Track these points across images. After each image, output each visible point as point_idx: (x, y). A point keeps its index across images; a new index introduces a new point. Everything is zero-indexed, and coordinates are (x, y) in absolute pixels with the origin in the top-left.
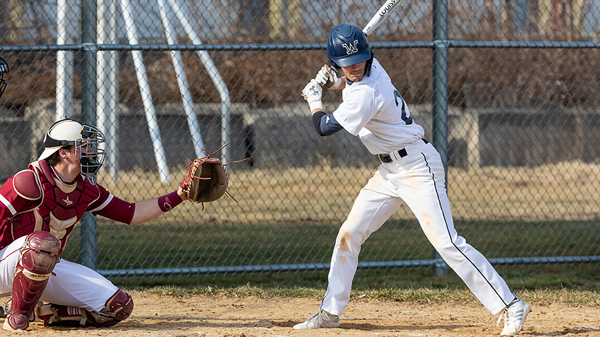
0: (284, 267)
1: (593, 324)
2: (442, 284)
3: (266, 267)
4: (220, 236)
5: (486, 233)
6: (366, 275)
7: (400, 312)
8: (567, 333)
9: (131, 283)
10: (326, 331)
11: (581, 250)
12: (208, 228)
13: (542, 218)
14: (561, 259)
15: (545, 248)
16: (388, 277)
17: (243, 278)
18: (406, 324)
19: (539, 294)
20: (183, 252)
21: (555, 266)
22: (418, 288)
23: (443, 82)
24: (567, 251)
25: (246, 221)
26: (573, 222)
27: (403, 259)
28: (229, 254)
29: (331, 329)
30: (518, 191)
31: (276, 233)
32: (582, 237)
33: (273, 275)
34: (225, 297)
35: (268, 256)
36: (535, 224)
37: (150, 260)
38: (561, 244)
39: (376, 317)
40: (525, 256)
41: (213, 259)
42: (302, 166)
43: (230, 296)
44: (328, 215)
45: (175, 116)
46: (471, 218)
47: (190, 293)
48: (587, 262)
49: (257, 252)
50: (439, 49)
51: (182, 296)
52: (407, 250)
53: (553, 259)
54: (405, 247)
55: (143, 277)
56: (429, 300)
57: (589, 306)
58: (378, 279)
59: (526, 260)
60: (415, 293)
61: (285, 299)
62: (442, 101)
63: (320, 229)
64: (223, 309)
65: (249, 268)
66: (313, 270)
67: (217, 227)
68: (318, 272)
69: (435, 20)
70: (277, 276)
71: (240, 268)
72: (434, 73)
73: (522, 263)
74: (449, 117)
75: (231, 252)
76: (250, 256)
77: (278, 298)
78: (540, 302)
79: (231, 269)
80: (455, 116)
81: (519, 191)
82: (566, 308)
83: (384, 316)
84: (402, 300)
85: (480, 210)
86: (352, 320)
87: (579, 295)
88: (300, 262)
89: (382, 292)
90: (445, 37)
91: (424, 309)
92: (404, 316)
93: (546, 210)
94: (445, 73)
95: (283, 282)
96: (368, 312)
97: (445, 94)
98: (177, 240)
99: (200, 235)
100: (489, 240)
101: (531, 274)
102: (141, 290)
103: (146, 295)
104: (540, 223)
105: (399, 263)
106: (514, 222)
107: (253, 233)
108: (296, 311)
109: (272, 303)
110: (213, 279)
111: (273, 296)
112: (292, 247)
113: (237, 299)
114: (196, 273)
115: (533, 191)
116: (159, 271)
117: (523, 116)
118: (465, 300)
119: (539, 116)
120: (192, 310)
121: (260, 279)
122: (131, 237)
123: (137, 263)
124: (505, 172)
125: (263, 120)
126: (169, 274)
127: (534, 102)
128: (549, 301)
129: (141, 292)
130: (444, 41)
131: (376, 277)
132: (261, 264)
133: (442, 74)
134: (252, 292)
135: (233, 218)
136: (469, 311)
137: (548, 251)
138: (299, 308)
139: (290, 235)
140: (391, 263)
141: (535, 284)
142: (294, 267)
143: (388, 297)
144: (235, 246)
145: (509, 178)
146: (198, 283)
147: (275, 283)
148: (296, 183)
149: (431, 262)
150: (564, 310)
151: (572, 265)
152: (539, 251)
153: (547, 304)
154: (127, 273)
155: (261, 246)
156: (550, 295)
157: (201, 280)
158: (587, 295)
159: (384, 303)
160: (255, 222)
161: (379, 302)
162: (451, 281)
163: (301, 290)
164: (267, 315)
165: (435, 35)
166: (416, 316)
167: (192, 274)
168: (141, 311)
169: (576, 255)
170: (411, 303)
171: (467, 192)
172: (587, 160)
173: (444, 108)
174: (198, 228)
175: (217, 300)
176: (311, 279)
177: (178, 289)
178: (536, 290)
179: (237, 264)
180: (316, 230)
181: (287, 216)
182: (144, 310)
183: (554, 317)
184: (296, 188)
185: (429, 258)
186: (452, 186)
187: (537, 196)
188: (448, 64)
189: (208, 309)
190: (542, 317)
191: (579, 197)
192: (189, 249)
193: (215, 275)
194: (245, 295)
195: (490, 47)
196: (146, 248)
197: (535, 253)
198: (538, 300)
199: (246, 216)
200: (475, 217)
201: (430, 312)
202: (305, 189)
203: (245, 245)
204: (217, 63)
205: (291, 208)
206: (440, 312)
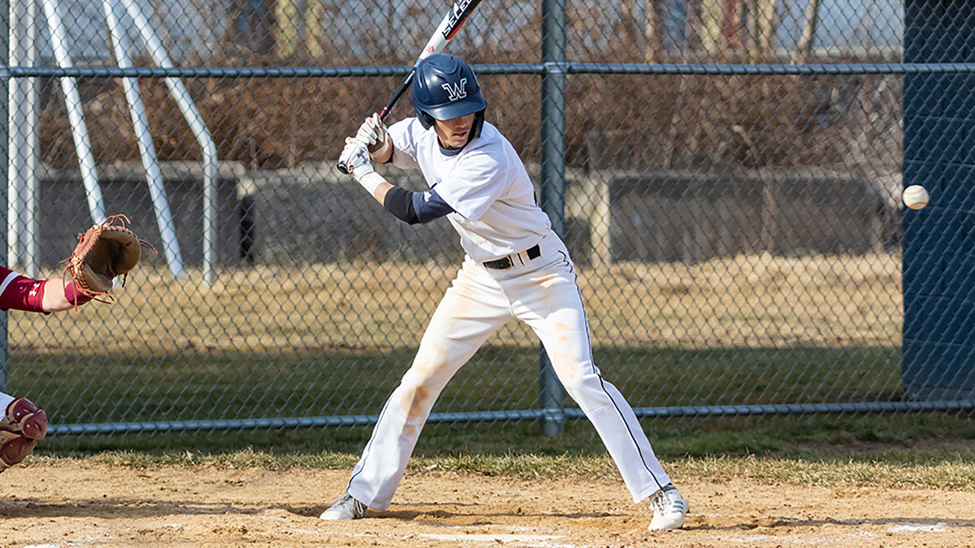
0: (306, 421)
1: (797, 511)
2: (555, 448)
3: (277, 422)
4: (203, 371)
5: (624, 368)
6: (434, 433)
7: (492, 493)
8: (757, 526)
9: (62, 446)
10: (375, 523)
11: (776, 396)
12: (184, 359)
13: (712, 344)
14: (743, 409)
15: (717, 393)
16: (469, 437)
17: (241, 438)
19: (711, 465)
20: (145, 397)
21: (733, 419)
22: (520, 455)
23: (557, 129)
24: (752, 397)
25: (244, 349)
26: (763, 350)
27: (493, 409)
28: (219, 401)
29: (383, 520)
30: (675, 301)
31: (292, 368)
32: (777, 374)
33: (288, 434)
34: (213, 468)
35: (280, 403)
36: (704, 354)
37: (93, 410)
38: (743, 385)
39: (454, 500)
40: (686, 404)
41: (192, 407)
42: (333, 260)
43: (221, 466)
44: (375, 338)
45: (133, 183)
46: (600, 343)
47: (158, 462)
48: (784, 414)
49: (263, 398)
50: (552, 75)
51: (145, 468)
52: (500, 394)
53: (730, 409)
54: (495, 389)
55: (80, 437)
56: (537, 474)
57: (791, 483)
58: (453, 440)
59: (689, 410)
60: (515, 462)
61: (308, 472)
62: (557, 158)
63: (362, 360)
64: (210, 487)
65: (249, 423)
66: (350, 425)
67: (198, 357)
68: (358, 429)
69: (545, 30)
70: (294, 434)
71: (235, 423)
72: (544, 114)
73: (681, 415)
74: (566, 184)
75: (221, 397)
76: (251, 403)
77: (298, 470)
78: (713, 477)
79: (221, 424)
80: (577, 183)
81: (678, 301)
82: (754, 487)
83: (467, 499)
84: (495, 474)
85: (614, 332)
86: (416, 505)
87: (775, 466)
88: (330, 413)
89: (462, 462)
90: (562, 58)
91: (530, 488)
92: (498, 499)
93: (720, 331)
94: (562, 114)
95: (304, 445)
96: (441, 493)
97: (560, 147)
98: (136, 379)
99: (171, 370)
101: (696, 433)
102: (79, 457)
103: (88, 465)
104: (711, 350)
105: (487, 415)
106: (669, 350)
107: (255, 368)
108: (326, 491)
109: (288, 478)
110: (193, 440)
111: (289, 467)
112: (317, 390)
113: (234, 472)
114: (164, 431)
115: (700, 301)
116: (106, 427)
117: (685, 183)
118: (595, 473)
119: (709, 183)
120: (162, 489)
121: (266, 440)
122: (61, 374)
123: (72, 414)
124: (655, 272)
125: (269, 186)
126: (123, 432)
127: (699, 161)
128: (728, 475)
129: (80, 461)
130: (560, 63)
131: (450, 436)
132: (269, 416)
133: (556, 115)
134: (257, 461)
135: (225, 343)
136: (601, 492)
137: (722, 396)
138: (331, 485)
139: (314, 371)
140: (474, 416)
141: (703, 448)
142: (320, 420)
143: (473, 468)
144: (226, 389)
145: (662, 280)
146: (168, 446)
147: (291, 447)
148: (324, 287)
149: (538, 413)
150: (750, 489)
151: (761, 418)
152: (708, 397)
153: (724, 479)
154: (56, 431)
155: (269, 388)
156: (729, 465)
157: (172, 441)
158: (788, 466)
159: (465, 479)
160: (257, 349)
161: (457, 476)
162: (569, 444)
163: (334, 458)
164: (281, 497)
165: (546, 52)
166: (517, 499)
167: (159, 431)
168: (81, 491)
169: (767, 403)
170: (509, 477)
172: (780, 251)
173: (560, 170)
174: (168, 360)
175: (200, 473)
176: (347, 441)
177: (139, 457)
178: (706, 458)
179: (230, 416)
180: (355, 363)
181: (310, 340)
182: (85, 489)
183: (736, 500)
184: (323, 296)
185: (534, 408)
187: (707, 309)
188: (566, 101)
189: (187, 487)
190: (716, 501)
191: (773, 311)
192: (155, 392)
193: (196, 433)
194: (245, 465)
195: (632, 73)
196: (85, 391)
197: (702, 400)
198: (710, 473)
199: (245, 340)
201: (539, 492)
202: (337, 296)
203: (242, 386)
204: (196, 97)
205: (316, 327)
206: (555, 492)
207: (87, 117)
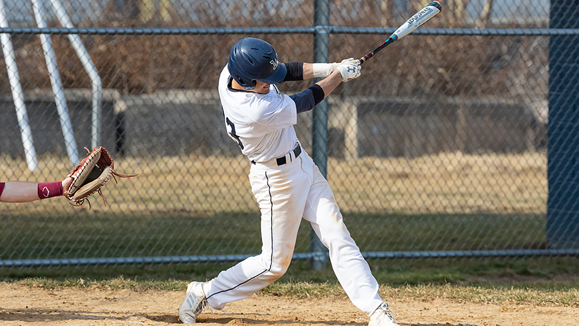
0: (158, 259)
1: (477, 320)
2: (320, 278)
3: (139, 260)
4: (91, 226)
5: (365, 227)
7: (279, 307)
11: (464, 245)
12: (79, 218)
13: (423, 211)
14: (443, 253)
15: (426, 243)
17: (116, 270)
18: (285, 319)
19: (422, 290)
20: (53, 243)
21: (436, 261)
22: (297, 282)
24: (449, 246)
25: (118, 212)
26: (456, 215)
28: (101, 246)
30: (399, 183)
31: (149, 224)
32: (465, 231)
33: (146, 268)
34: (97, 290)
35: (141, 247)
36: (417, 218)
37: (19, 251)
38: (443, 238)
39: (254, 311)
40: (405, 250)
41: (84, 250)
42: (176, 154)
43: (103, 288)
44: (203, 205)
45: (47, 103)
47: (61, 285)
48: (469, 257)
49: (129, 244)
50: (320, 35)
51: (53, 289)
53: (434, 254)
55: (11, 268)
56: (308, 295)
57: (473, 302)
59: (407, 254)
60: (294, 287)
61: (159, 292)
63: (195, 220)
64: (95, 302)
65: (120, 260)
66: (187, 262)
67: (88, 217)
69: (316, 6)
70: (150, 268)
71: (111, 260)
73: (402, 257)
74: (329, 106)
75: (103, 243)
76: (122, 248)
77: (153, 291)
78: (423, 298)
79: (102, 260)
80: (336, 105)
81: (401, 183)
82: (450, 304)
83: (262, 311)
84: (281, 295)
85: (359, 203)
86: (230, 315)
87: (463, 291)
88: (173, 254)
90: (327, 23)
91: (303, 304)
92: (282, 311)
93: (428, 202)
95: (157, 275)
96: (246, 307)
98: (47, 231)
99: (70, 225)
100: (369, 233)
101: (412, 269)
102: (10, 282)
103: (16, 287)
104: (422, 215)
106: (395, 215)
107: (125, 224)
108: (171, 306)
109: (146, 297)
110: (84, 271)
111: (147, 289)
112: (165, 239)
113: (110, 292)
114: (66, 265)
115: (416, 183)
116: (28, 262)
117: (406, 105)
119: (422, 106)
120: (64, 303)
121: (132, 271)
123: (6, 253)
124: (386, 163)
125: (135, 106)
126: (39, 265)
127: (416, 91)
128: (433, 297)
129: (11, 284)
130: (326, 27)
132: (134, 256)
134: (126, 285)
135: (106, 208)
136: (350, 307)
137: (430, 245)
138: (174, 301)
139: (163, 226)
141: (416, 279)
142: (167, 259)
143: (267, 291)
144: (106, 238)
145: (391, 169)
146: (68, 275)
147: (148, 276)
148: (170, 172)
149: (309, 255)
150: (447, 306)
151: (454, 260)
152: (421, 245)
153: (430, 299)
155: (134, 238)
156: (433, 290)
157: (71, 272)
158: (472, 291)
159: (261, 298)
160: (127, 212)
161: (256, 296)
162: (330, 275)
163: (176, 283)
164: (141, 309)
165: (316, 20)
166: (295, 311)
167: (62, 265)
168: (11, 304)
169: (458, 250)
170: (290, 297)
171: (347, 183)
172: (468, 151)
174: (68, 219)
175: (89, 293)
176: (185, 272)
177: (49, 282)
178: (419, 285)
179: (109, 255)
180: (190, 222)
181: (161, 206)
182: (14, 302)
183: (438, 313)
184: (170, 178)
185: (307, 252)
186: (332, 177)
187: (420, 188)
188: (329, 51)
189: (80, 302)
190: (424, 313)
191: (463, 190)
192: (59, 239)
193: (86, 267)
194: (118, 288)
195: (372, 33)
196: (15, 238)
197: (416, 247)
198: (421, 295)
199: (119, 206)
200: (355, 209)
201: (309, 307)
202: (179, 178)
203: (117, 236)
204: (88, 46)
205: (165, 198)
206: (319, 307)
207: (17, 59)
